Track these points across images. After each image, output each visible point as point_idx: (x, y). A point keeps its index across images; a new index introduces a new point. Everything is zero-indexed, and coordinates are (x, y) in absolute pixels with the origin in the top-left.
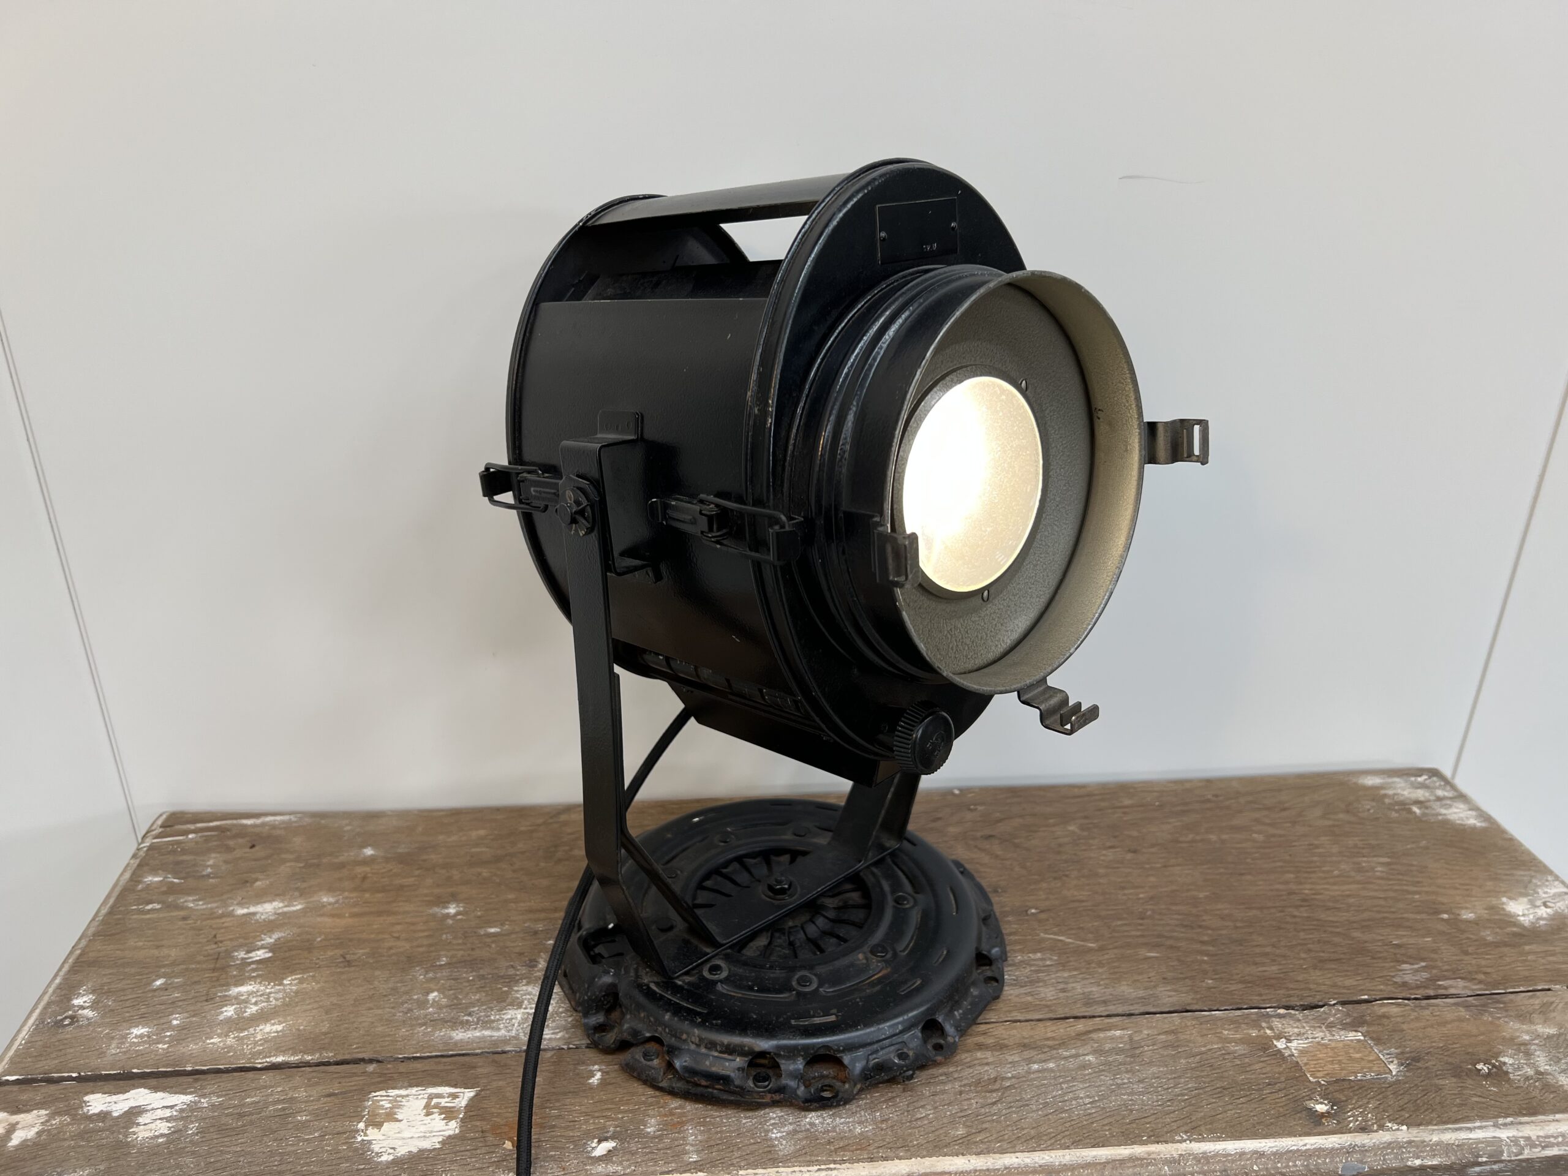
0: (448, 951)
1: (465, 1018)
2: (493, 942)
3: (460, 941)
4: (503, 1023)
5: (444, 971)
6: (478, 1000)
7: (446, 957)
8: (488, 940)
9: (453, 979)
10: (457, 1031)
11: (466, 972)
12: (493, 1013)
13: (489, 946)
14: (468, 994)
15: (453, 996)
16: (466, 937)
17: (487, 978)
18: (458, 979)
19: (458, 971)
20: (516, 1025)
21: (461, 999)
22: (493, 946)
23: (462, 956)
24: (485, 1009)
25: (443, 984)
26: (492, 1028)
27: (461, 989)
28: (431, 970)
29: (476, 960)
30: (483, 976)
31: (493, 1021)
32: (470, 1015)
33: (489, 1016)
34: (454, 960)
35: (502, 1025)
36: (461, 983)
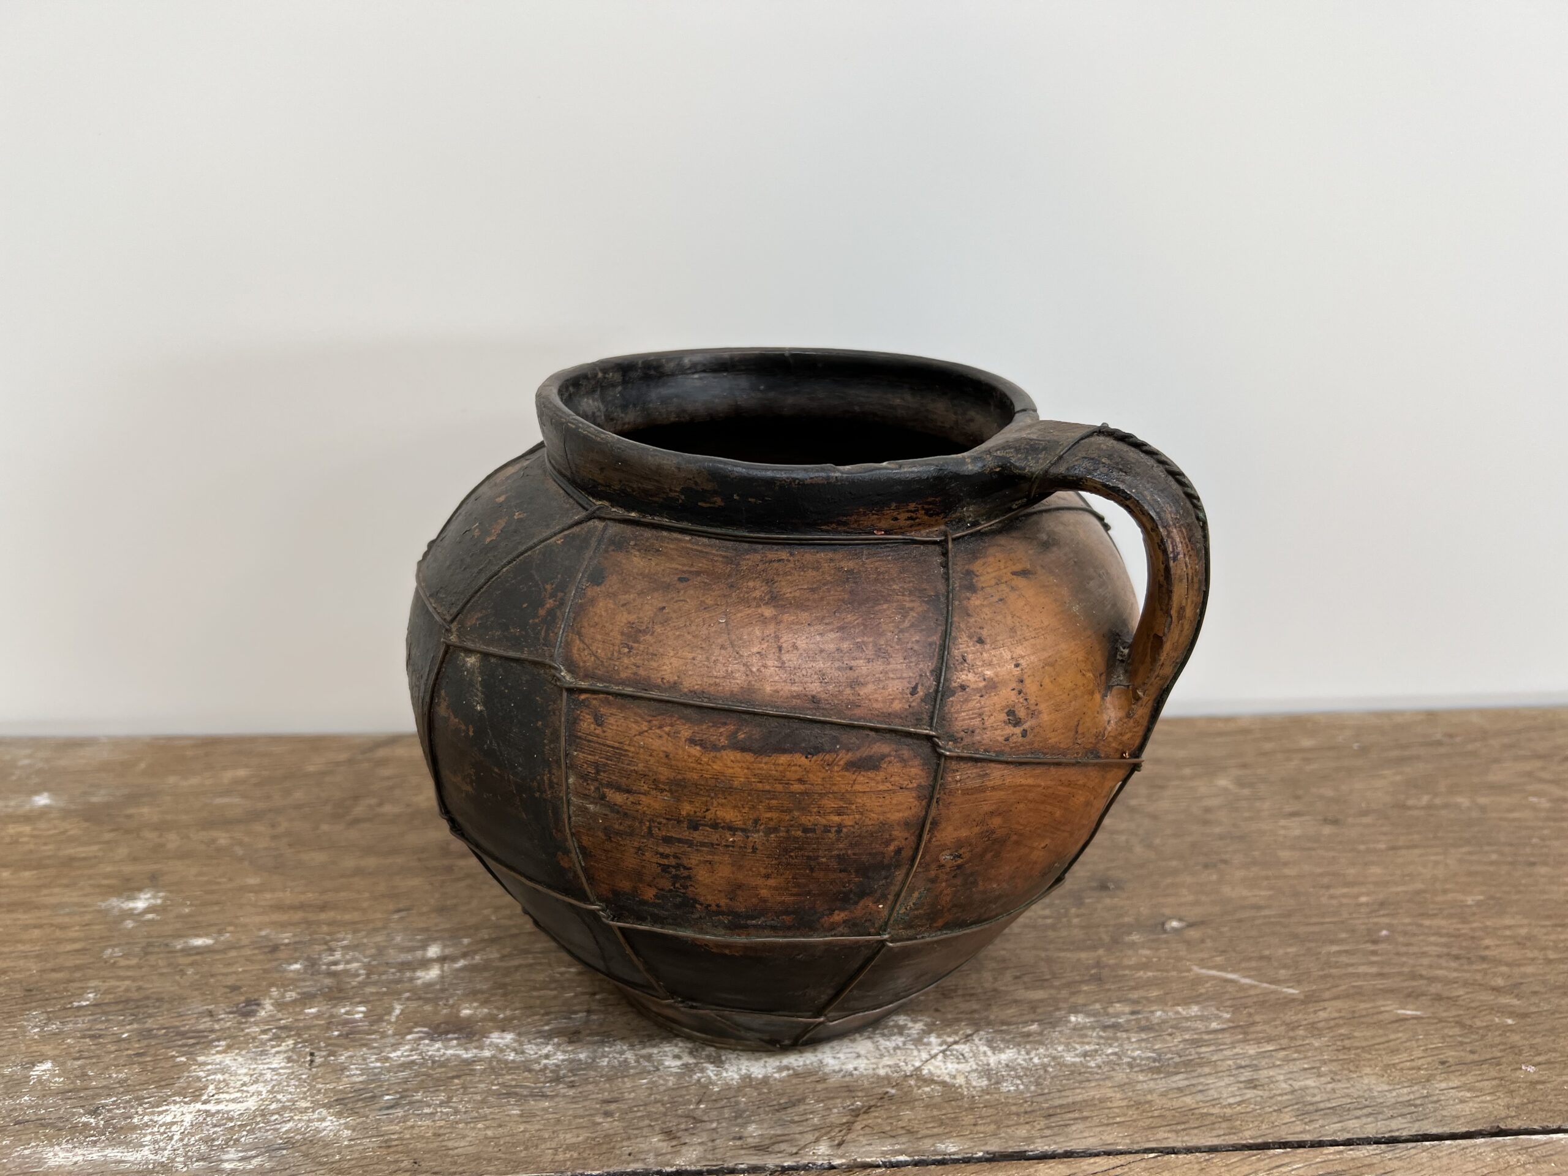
0: (104, 979)
1: (84, 1119)
2: (192, 964)
3: (134, 961)
4: (153, 1133)
5: (80, 1020)
6: (121, 1082)
7: (96, 990)
8: (183, 960)
9: (92, 1037)
10: (57, 1148)
11: (121, 1024)
12: (140, 1110)
13: (182, 973)
14: (107, 1068)
15: (78, 1072)
16: (146, 954)
17: (156, 1037)
18: (100, 1036)
19: (107, 1021)
20: (176, 1138)
21: (90, 1079)
22: (190, 971)
23: (127, 990)
24: (128, 1102)
25: (69, 1046)
26: (127, 1144)
27: (98, 1057)
28: (56, 1018)
29: (147, 998)
30: (150, 1030)
31: (135, 1128)
32: (94, 1113)
33: (131, 1117)
34: (109, 998)
35: (149, 1138)
36: (104, 1045)
